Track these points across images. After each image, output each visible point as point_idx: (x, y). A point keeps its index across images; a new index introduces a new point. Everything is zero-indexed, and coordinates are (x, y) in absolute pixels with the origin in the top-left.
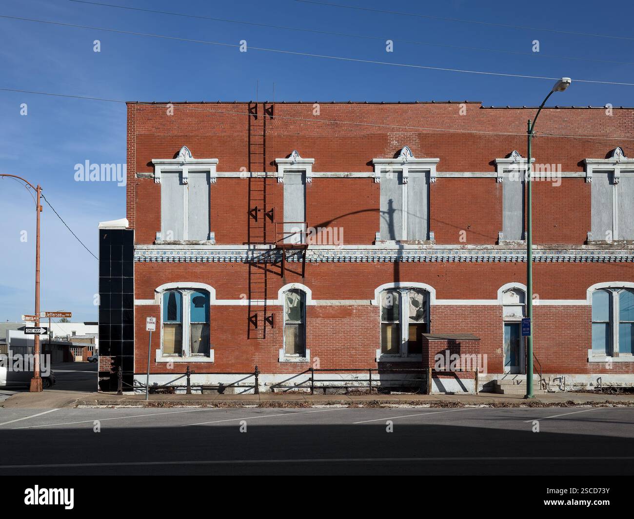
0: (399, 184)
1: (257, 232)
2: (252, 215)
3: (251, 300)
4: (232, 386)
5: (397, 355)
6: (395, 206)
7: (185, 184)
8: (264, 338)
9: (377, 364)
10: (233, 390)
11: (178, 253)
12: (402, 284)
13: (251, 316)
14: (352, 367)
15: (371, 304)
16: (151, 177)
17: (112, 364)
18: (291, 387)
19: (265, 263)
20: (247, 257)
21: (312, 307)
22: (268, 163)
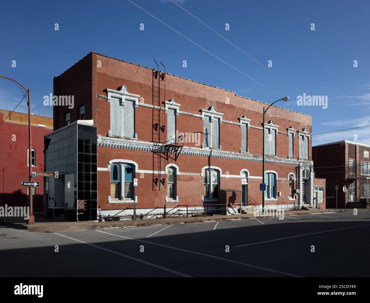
0: (210, 122)
1: (156, 136)
2: (154, 128)
3: (154, 171)
4: (146, 215)
5: (208, 198)
6: (208, 132)
7: (123, 106)
8: (160, 190)
9: (202, 202)
10: (147, 217)
11: (121, 143)
12: (212, 167)
13: (154, 179)
14: (194, 204)
15: (201, 175)
16: (105, 98)
17: (85, 205)
18: (171, 215)
19: (160, 153)
20: (153, 149)
21: (179, 175)
22: (161, 102)
